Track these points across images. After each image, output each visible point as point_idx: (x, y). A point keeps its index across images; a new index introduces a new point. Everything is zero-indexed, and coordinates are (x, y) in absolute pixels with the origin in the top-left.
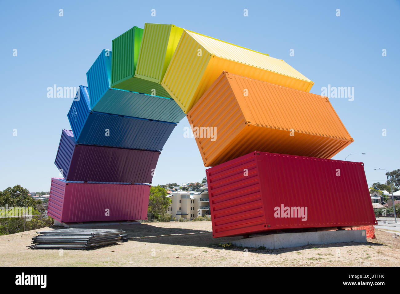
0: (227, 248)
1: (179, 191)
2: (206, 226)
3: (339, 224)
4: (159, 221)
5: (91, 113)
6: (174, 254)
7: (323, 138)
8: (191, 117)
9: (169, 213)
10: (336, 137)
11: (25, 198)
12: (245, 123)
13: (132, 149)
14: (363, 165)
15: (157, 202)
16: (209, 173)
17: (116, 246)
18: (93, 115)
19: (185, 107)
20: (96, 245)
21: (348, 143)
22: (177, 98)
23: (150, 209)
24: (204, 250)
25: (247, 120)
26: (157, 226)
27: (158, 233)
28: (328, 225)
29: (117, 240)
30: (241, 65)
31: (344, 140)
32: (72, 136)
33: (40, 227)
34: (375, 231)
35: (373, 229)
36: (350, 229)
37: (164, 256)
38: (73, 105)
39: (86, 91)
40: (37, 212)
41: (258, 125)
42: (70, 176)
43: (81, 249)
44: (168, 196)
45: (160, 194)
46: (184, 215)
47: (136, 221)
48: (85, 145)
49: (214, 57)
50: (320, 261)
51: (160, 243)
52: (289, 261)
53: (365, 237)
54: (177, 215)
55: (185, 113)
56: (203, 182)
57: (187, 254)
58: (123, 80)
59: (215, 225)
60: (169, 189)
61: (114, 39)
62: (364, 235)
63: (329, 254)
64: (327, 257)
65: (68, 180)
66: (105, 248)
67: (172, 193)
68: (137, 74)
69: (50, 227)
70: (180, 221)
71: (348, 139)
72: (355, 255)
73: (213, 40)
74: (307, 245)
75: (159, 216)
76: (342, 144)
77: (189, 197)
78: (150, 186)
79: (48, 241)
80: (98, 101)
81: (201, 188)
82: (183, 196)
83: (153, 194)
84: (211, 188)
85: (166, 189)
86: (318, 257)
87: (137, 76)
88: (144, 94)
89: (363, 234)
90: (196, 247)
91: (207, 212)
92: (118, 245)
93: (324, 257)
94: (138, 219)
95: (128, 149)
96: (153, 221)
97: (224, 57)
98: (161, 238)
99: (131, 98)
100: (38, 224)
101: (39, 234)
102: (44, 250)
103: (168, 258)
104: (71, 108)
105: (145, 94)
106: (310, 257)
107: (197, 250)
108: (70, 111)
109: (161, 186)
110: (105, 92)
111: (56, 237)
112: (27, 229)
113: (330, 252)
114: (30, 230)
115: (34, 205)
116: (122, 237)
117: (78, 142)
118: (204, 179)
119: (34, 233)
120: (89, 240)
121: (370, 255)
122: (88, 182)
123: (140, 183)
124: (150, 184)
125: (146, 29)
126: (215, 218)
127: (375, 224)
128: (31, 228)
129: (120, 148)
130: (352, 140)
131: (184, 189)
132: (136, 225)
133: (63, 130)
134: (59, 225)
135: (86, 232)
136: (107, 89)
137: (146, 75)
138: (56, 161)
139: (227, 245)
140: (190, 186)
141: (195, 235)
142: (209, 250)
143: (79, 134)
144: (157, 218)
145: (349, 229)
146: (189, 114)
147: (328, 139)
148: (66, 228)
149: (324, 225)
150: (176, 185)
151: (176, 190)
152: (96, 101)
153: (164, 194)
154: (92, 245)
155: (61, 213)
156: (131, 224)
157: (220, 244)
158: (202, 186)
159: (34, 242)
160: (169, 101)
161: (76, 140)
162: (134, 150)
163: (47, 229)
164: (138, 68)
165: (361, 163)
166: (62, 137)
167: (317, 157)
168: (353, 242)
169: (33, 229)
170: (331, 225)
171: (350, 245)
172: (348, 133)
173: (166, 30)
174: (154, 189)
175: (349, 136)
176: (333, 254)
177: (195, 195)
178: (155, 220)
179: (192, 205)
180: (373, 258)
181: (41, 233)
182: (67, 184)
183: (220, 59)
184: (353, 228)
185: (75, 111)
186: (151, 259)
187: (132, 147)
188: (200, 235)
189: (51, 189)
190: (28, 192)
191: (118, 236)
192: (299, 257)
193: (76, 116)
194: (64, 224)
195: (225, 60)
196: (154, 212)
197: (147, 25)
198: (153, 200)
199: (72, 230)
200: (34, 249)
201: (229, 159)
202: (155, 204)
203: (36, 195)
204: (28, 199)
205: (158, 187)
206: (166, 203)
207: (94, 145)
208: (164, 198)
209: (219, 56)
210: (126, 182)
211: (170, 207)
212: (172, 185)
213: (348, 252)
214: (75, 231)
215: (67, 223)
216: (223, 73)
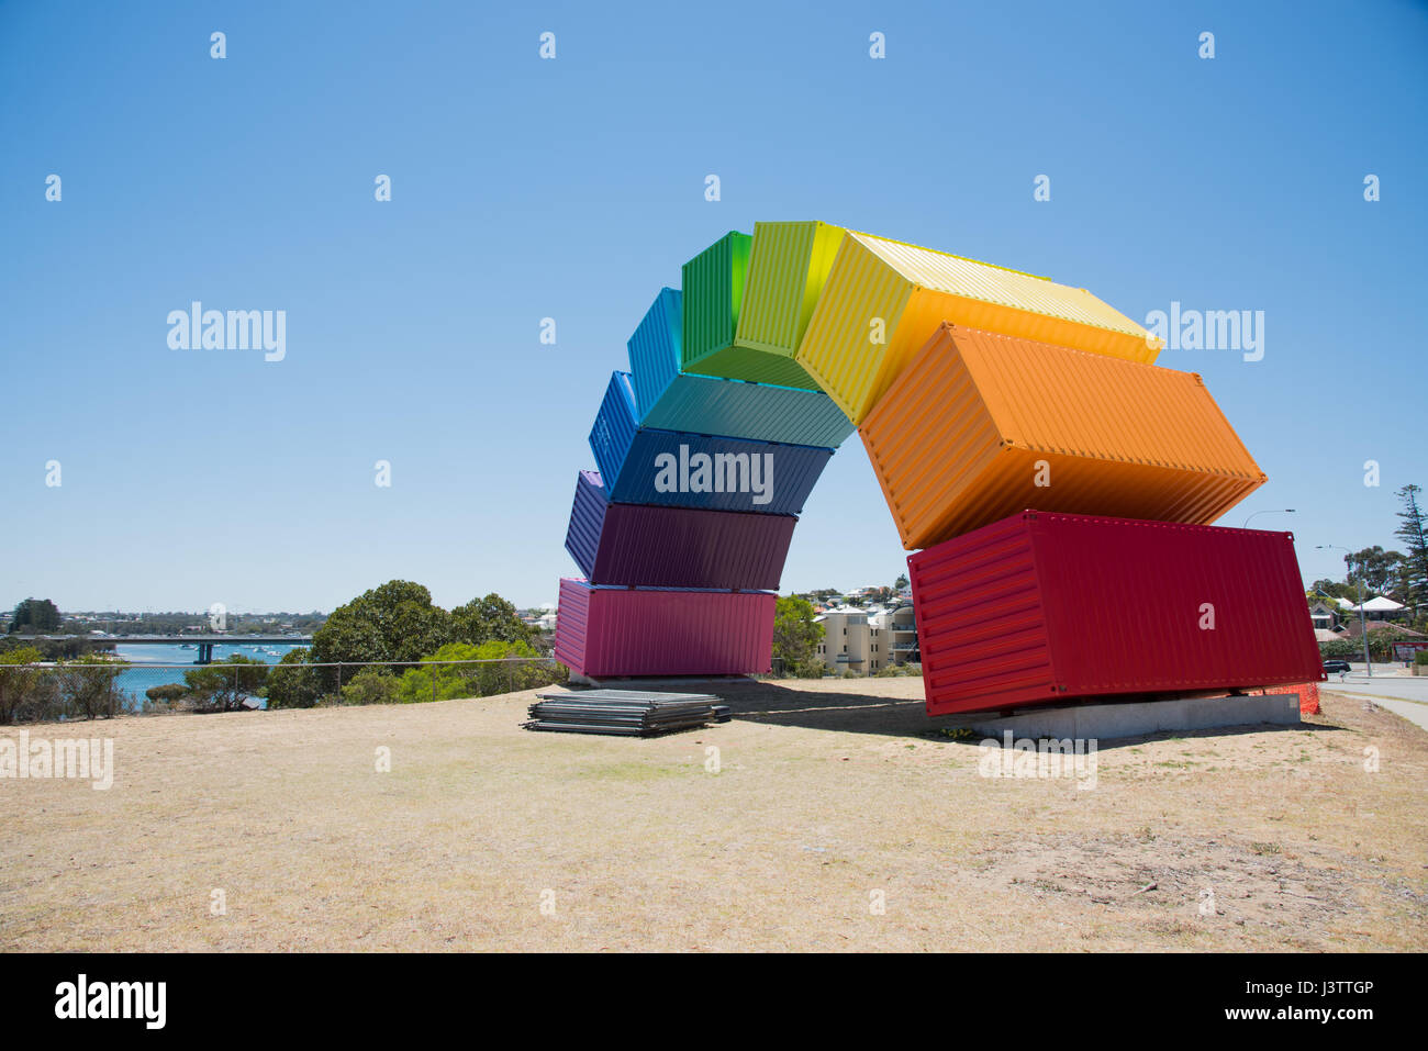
0: (962, 739)
1: (841, 606)
2: (910, 688)
3: (1233, 682)
4: (798, 677)
5: (639, 432)
6: (836, 751)
7: (1193, 474)
8: (868, 433)
9: (819, 658)
10: (1225, 472)
11: (508, 621)
12: (999, 443)
13: (731, 511)
14: (1293, 539)
15: (792, 633)
16: (915, 564)
17: (704, 731)
18: (644, 434)
19: (853, 410)
20: (662, 727)
21: (1254, 486)
22: (834, 389)
23: (776, 648)
24: (905, 744)
25: (1005, 437)
26: (793, 688)
27: (797, 703)
28: (1206, 684)
29: (706, 718)
30: (985, 305)
31: (1245, 478)
32: (601, 485)
33: (541, 684)
34: (1320, 696)
35: (1315, 693)
36: (1259, 693)
37: (813, 756)
38: (599, 416)
39: (627, 383)
40: (532, 651)
41: (1031, 447)
42: (598, 574)
43: (629, 736)
44: (818, 618)
45: (798, 613)
46: (854, 663)
47: (747, 677)
48: (628, 504)
49: (919, 289)
50: (1187, 768)
51: (804, 726)
52: (1112, 770)
53: (1297, 710)
54: (838, 662)
55: (854, 423)
56: (899, 586)
57: (866, 751)
58: (710, 353)
59: (930, 686)
60: (817, 601)
61: (686, 261)
62: (1295, 706)
63: (1210, 753)
64: (1206, 759)
65: (594, 583)
66: (680, 735)
67: (825, 611)
68: (740, 337)
69: (562, 686)
70: (847, 677)
71: (1255, 476)
72: (1272, 755)
73: (917, 251)
74: (1156, 733)
75: (798, 665)
76: (1239, 488)
77: (865, 621)
78: (776, 597)
79: (560, 715)
80: (653, 405)
81: (894, 600)
82: (851, 619)
83: (783, 613)
84: (920, 600)
85: (811, 604)
86: (1181, 759)
87: (739, 342)
88: (756, 383)
89: (1293, 703)
90: (888, 737)
91: (908, 656)
92: (709, 730)
93: (1196, 759)
94: (750, 672)
95: (722, 511)
96: (783, 677)
97: (942, 289)
98: (806, 715)
99: (725, 394)
100: (537, 678)
101: (542, 700)
102: (553, 734)
103: (824, 760)
104: (596, 422)
105: (760, 384)
106: (1163, 758)
107: (891, 744)
108: (594, 429)
109: (800, 596)
110: (670, 382)
111: (576, 707)
112: (516, 688)
113: (1212, 747)
114: (521, 689)
115: (527, 638)
116: (716, 711)
117: (613, 498)
118: (899, 579)
119: (530, 697)
120: (646, 717)
121: (1309, 753)
122: (637, 587)
123: (751, 590)
124: (776, 592)
125: (758, 236)
126: (931, 670)
127: (1321, 680)
128: (523, 685)
129: (705, 509)
130: (1263, 478)
131: (854, 602)
132: (747, 684)
133: (580, 473)
134: (580, 682)
135: (639, 699)
136: (674, 377)
137: (761, 340)
138: (567, 541)
139: (962, 732)
140: (867, 595)
141: (883, 710)
142: (919, 743)
143: (615, 480)
144: (792, 669)
145: (1257, 692)
146: (865, 426)
147: (1204, 476)
148: (595, 688)
149: (1197, 684)
150: (833, 593)
151: (835, 605)
152: (649, 405)
153: (808, 614)
154: (654, 726)
155: (583, 655)
156: (734, 683)
157: (944, 731)
158: (897, 595)
159: (533, 715)
160: (815, 398)
161: (610, 493)
162: (737, 515)
163: (555, 690)
164: (742, 327)
165: (1287, 534)
166: (578, 486)
167: (1178, 522)
168: (1266, 723)
169: (528, 688)
170: (1216, 683)
171: (1261, 731)
172: (1252, 462)
173: (803, 235)
174: (784, 603)
175: (1256, 468)
176: (1217, 752)
177: (879, 617)
178: (788, 675)
179: (874, 640)
180: (1316, 760)
181: (546, 697)
182: (593, 592)
183: (935, 294)
184: (1268, 691)
185: (604, 430)
186: (786, 763)
187: (732, 507)
188: (896, 710)
189: (560, 602)
190: (514, 610)
191: (709, 709)
192: (1138, 761)
193: (608, 440)
194: (591, 681)
195: (946, 296)
196: (785, 655)
197: (760, 226)
198: (783, 628)
199: (609, 694)
200: (533, 730)
201: (961, 532)
202: (788, 638)
203: (527, 616)
204: (515, 624)
205: (793, 598)
206: (812, 634)
207: (647, 505)
208: (808, 623)
209: (932, 287)
210: (721, 587)
211: (822, 645)
212: (824, 593)
213: (1255, 747)
214: (614, 694)
215: (596, 678)
216: (943, 327)
